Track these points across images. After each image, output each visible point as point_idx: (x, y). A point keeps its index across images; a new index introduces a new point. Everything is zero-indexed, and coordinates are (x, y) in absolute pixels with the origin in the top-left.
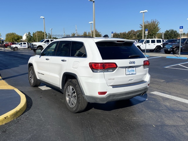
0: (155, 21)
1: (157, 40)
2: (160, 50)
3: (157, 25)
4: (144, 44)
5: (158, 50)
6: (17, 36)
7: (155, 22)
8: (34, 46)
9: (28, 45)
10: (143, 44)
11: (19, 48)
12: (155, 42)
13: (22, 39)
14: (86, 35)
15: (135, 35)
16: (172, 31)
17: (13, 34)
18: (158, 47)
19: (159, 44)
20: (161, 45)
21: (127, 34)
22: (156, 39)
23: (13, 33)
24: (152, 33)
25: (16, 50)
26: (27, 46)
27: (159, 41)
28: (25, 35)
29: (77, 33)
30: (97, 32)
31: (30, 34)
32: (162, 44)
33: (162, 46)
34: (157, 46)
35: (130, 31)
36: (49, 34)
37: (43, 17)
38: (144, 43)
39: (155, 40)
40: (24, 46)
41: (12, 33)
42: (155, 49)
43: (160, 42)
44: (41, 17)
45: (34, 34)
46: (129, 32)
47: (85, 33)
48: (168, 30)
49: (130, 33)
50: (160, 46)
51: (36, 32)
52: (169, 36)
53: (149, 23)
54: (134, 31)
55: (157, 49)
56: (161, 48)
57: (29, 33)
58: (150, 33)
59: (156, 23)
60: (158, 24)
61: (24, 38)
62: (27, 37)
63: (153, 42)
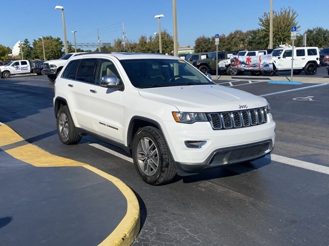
0: (288, 11)
1: (309, 51)
2: (314, 70)
3: (293, 19)
4: (282, 58)
5: (310, 70)
6: (1, 49)
7: (289, 13)
8: (51, 68)
9: (31, 66)
10: (279, 58)
11: (12, 72)
12: (304, 55)
13: (10, 55)
14: (145, 43)
15: (243, 40)
16: (320, 30)
18: (312, 64)
19: (313, 58)
20: (317, 59)
21: (228, 39)
22: (306, 49)
24: (283, 35)
25: (6, 77)
26: (29, 68)
27: (312, 52)
28: (17, 45)
29: (126, 39)
30: (168, 35)
31: (28, 42)
32: (319, 57)
33: (318, 62)
34: (309, 62)
35: (233, 32)
36: (68, 42)
37: (62, 7)
38: (281, 55)
39: (304, 50)
40: (22, 69)
42: (304, 68)
43: (315, 54)
44: (57, 7)
45: (35, 44)
46: (231, 35)
47: (143, 38)
48: (311, 29)
49: (233, 36)
50: (315, 62)
51: (40, 39)
52: (312, 41)
53: (276, 16)
54: (240, 33)
55: (308, 68)
56: (318, 66)
57: (26, 42)
58: (279, 35)
59: (291, 14)
60: (295, 16)
61: (16, 51)
62: (23, 49)
63: (300, 53)
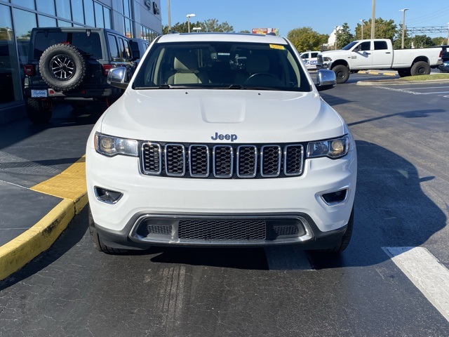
6: (314, 37)
8: (324, 62)
13: (325, 45)
17: (305, 31)
23: (304, 28)
28: (335, 31)
31: (348, 27)
36: (401, 26)
40: (312, 63)
41: (302, 27)
45: (358, 29)
57: (346, 26)
61: (332, 40)
62: (339, 37)
